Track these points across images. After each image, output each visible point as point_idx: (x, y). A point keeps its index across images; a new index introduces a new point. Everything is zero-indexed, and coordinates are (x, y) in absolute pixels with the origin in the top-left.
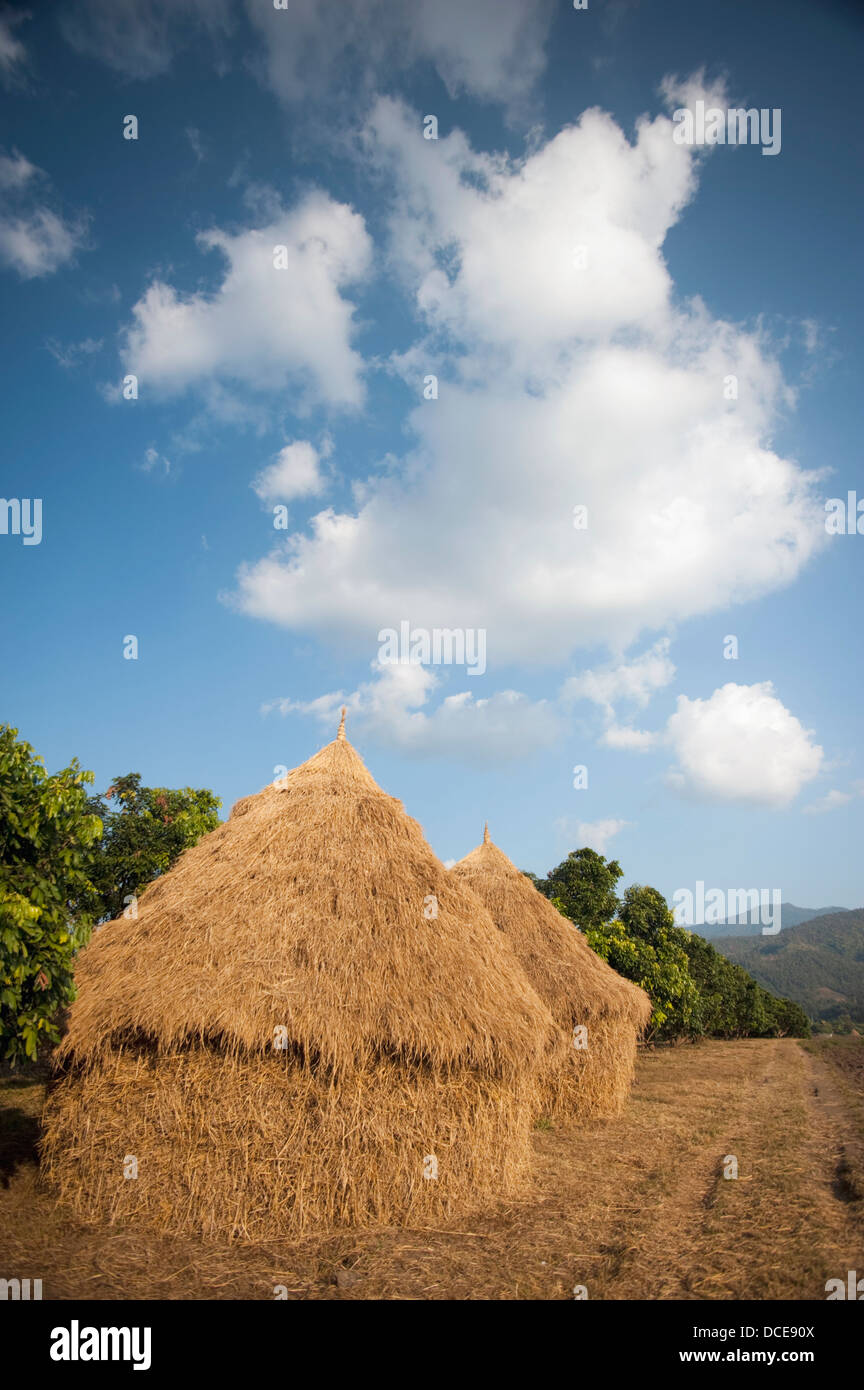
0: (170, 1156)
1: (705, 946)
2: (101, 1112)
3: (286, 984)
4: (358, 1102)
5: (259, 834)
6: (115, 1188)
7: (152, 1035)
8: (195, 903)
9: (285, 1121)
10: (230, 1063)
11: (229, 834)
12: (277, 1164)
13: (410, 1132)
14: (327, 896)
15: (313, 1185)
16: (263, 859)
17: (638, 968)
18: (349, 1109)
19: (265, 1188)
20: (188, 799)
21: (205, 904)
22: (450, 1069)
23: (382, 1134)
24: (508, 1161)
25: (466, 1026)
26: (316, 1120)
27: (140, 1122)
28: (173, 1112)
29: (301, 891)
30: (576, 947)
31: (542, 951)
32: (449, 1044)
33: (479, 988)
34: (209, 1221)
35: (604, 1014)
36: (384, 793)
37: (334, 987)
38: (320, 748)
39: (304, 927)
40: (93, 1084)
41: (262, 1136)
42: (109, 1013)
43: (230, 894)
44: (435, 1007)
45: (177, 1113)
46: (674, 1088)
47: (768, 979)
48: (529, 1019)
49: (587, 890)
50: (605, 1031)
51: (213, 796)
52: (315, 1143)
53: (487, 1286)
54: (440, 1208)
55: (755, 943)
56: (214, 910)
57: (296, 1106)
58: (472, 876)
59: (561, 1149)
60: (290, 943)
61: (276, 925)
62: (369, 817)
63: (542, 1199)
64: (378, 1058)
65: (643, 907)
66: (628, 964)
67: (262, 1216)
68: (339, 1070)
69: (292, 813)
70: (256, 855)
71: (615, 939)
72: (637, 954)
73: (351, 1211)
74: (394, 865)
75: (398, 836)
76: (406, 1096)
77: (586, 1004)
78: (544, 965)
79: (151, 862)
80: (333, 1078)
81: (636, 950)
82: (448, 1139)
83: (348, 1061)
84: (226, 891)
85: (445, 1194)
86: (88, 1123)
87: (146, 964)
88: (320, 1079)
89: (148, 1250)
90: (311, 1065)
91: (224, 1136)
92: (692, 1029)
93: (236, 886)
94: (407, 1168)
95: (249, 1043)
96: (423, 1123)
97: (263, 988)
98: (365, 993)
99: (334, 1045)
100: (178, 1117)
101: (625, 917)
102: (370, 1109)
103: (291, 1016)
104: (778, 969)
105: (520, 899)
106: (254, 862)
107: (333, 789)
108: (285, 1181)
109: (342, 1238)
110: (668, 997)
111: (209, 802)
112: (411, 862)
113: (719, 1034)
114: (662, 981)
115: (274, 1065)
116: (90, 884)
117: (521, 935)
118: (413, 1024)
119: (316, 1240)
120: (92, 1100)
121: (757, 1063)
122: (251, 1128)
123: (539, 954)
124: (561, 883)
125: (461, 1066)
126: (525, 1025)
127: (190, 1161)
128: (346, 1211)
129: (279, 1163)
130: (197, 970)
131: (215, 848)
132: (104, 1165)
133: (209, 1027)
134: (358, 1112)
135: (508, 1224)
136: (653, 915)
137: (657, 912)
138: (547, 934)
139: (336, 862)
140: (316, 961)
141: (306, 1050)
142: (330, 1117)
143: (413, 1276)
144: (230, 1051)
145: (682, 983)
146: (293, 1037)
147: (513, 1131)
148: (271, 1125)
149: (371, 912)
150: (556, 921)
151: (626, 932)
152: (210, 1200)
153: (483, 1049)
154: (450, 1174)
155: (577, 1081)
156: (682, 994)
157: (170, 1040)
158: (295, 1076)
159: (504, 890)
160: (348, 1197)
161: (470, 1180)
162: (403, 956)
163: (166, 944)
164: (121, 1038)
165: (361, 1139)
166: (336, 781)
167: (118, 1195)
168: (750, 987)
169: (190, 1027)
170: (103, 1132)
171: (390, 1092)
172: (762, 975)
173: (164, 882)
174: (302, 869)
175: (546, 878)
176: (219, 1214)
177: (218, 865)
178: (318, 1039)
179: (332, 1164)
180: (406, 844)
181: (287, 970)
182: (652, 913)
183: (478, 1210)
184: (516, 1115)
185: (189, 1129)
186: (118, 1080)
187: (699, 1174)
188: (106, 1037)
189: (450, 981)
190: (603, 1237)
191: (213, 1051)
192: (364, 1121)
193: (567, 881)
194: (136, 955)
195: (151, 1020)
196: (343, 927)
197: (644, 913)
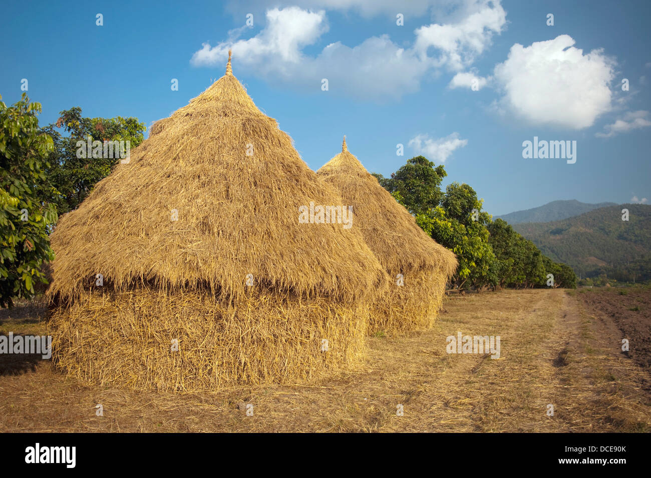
0: (131, 349)
1: (506, 226)
2: (84, 327)
3: (197, 245)
4: (250, 316)
5: (171, 146)
6: (100, 367)
7: (110, 279)
8: (130, 195)
9: (202, 328)
10: (163, 294)
11: (149, 147)
12: (199, 352)
13: (284, 333)
14: (222, 188)
15: (223, 363)
16: (175, 164)
17: (453, 239)
18: (243, 320)
19: (193, 365)
20: (119, 125)
21: (135, 196)
22: (310, 295)
23: (265, 334)
24: (350, 350)
25: (319, 269)
26: (222, 327)
27: (110, 331)
28: (130, 325)
29: (203, 185)
30: (406, 224)
31: (382, 226)
32: (307, 280)
33: (329, 245)
34: (160, 383)
35: (422, 267)
36: (262, 114)
37: (229, 246)
38: (213, 82)
39: (206, 208)
40: (76, 311)
41: (188, 336)
42: (79, 268)
43: (153, 188)
44: (298, 258)
45: (132, 325)
46: (471, 315)
47: (553, 251)
48: (363, 265)
49: (419, 186)
50: (423, 278)
51: (139, 123)
52: (223, 340)
53: (329, 408)
54: (304, 376)
55: (547, 226)
56: (143, 200)
57: (208, 319)
58: (333, 175)
59: (390, 347)
60: (197, 219)
61: (187, 208)
62: (251, 132)
63: (370, 371)
64: (260, 290)
65: (459, 198)
66: (445, 237)
67: (193, 380)
68: (235, 297)
69: (194, 131)
70: (170, 161)
71: (437, 220)
72: (452, 230)
73: (248, 376)
74: (270, 165)
75: (273, 145)
76: (280, 312)
77: (411, 260)
78: (382, 235)
79: (97, 172)
80: (231, 301)
81: (452, 227)
82: (309, 337)
83: (240, 291)
84: (150, 187)
85: (307, 368)
86: (77, 333)
87: (99, 237)
88: (223, 303)
89: (126, 397)
90: (216, 293)
91: (164, 338)
92: (490, 280)
93: (157, 183)
94: (282, 353)
95: (174, 282)
96: (292, 328)
97: (181, 248)
98: (251, 249)
99: (230, 282)
100: (133, 327)
101: (446, 205)
102: (257, 320)
103: (200, 264)
104: (561, 245)
105: (367, 191)
106: (169, 165)
107: (224, 112)
108: (205, 361)
109: (243, 390)
110: (472, 258)
111: (136, 127)
112: (282, 163)
113: (512, 286)
114: (469, 248)
115: (192, 295)
116: (55, 189)
117: (367, 215)
118: (283, 268)
119: (227, 391)
120: (77, 320)
121: (532, 301)
122: (181, 332)
123: (379, 228)
124: (400, 181)
125: (316, 294)
126: (360, 269)
127: (145, 351)
128: (245, 376)
129: (201, 351)
130: (135, 238)
131: (140, 158)
132: (91, 355)
133: (146, 273)
134: (249, 321)
135: (347, 382)
136: (466, 204)
137: (469, 202)
138: (386, 215)
139: (227, 164)
140: (216, 230)
141: (212, 285)
142: (231, 324)
143: (285, 405)
144: (162, 288)
145: (484, 249)
146: (203, 277)
147: (353, 334)
148: (194, 330)
149: (253, 197)
150: (393, 206)
151: (445, 215)
152: (160, 372)
153: (330, 284)
154: (311, 357)
155: (403, 309)
156: (483, 257)
157: (121, 282)
158: (207, 302)
159: (356, 185)
160: (245, 369)
161: (324, 361)
162: (277, 226)
163: (112, 223)
164: (89, 283)
165: (252, 337)
166: (226, 107)
167: (103, 371)
168: (536, 255)
169: (133, 274)
170: (87, 338)
171: (270, 310)
172: (549, 249)
173: (106, 183)
174: (203, 169)
175: (390, 178)
176: (166, 379)
177: (144, 169)
178: (219, 278)
179: (235, 352)
180: (278, 150)
181: (196, 236)
182: (465, 202)
183: (329, 376)
184: (355, 325)
185: (142, 334)
186: (92, 308)
187: (473, 358)
188: (79, 282)
189: (309, 241)
190: (404, 388)
191: (151, 289)
192: (254, 327)
193: (405, 180)
194: (92, 231)
195: (107, 270)
196: (234, 207)
197: (459, 202)
